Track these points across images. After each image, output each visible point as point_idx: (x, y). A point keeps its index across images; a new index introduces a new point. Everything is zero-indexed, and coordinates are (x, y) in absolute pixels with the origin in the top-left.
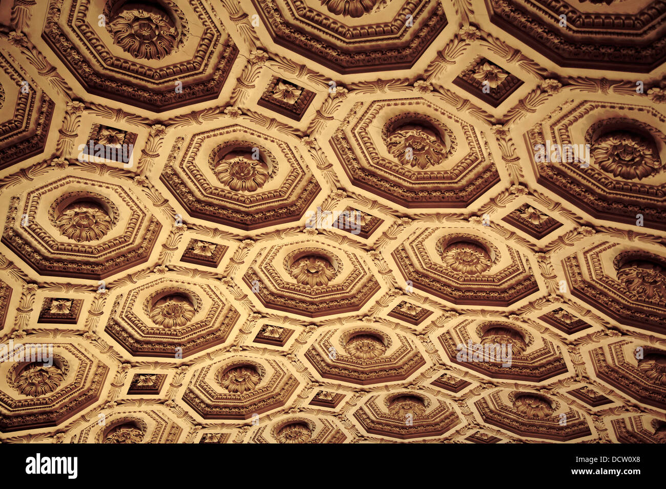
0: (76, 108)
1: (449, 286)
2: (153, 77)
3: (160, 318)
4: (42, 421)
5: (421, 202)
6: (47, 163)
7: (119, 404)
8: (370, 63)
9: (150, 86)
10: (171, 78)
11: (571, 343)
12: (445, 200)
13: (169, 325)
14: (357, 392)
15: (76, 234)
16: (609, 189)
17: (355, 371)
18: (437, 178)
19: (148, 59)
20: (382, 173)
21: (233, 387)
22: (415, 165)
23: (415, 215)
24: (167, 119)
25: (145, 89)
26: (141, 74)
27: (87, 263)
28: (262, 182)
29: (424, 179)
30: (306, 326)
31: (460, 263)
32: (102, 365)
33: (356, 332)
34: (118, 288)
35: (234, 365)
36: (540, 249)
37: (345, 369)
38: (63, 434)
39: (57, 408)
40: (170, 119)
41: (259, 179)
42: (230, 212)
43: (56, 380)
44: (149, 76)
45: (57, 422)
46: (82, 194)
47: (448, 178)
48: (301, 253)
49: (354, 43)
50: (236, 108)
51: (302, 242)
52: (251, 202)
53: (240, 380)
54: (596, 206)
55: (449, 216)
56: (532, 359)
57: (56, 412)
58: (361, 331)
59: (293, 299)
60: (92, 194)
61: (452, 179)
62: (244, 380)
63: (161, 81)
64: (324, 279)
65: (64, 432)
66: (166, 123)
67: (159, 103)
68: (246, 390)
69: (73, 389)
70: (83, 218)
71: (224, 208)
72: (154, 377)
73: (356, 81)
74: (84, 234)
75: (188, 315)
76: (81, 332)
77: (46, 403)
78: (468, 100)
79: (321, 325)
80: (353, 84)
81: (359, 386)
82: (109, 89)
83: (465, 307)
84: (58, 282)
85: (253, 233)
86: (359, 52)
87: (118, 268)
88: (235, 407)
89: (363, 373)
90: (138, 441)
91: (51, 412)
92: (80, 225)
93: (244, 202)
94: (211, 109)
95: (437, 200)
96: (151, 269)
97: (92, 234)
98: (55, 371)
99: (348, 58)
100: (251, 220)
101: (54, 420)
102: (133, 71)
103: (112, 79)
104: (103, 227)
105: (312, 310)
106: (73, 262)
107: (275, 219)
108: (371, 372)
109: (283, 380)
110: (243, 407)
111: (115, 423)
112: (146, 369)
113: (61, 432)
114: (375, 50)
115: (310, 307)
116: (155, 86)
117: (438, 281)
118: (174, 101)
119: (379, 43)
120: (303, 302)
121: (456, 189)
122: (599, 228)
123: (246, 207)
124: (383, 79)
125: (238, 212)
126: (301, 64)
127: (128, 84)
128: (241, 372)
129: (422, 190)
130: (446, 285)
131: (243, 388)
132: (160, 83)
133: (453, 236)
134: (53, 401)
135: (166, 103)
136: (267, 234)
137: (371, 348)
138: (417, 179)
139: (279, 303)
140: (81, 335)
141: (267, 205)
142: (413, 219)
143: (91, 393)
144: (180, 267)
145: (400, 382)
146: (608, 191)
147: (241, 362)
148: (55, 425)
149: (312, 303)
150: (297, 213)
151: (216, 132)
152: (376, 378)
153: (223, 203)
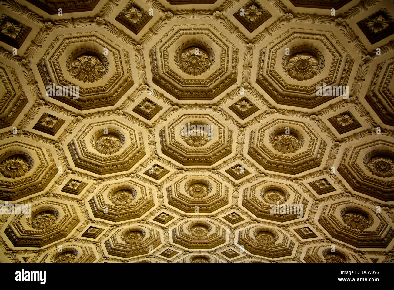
0: (143, 88)
1: (257, 209)
2: (182, 83)
3: (115, 200)
4: (34, 244)
5: (273, 168)
6: (113, 111)
7: (75, 241)
8: (291, 102)
9: (179, 86)
10: (191, 86)
11: (302, 243)
12: (284, 170)
13: (118, 204)
14: (185, 252)
15: (101, 150)
16: (363, 179)
17: (187, 242)
18: (284, 159)
19: (189, 74)
20: (260, 152)
21: (128, 241)
22: (280, 151)
23: (268, 174)
24: (181, 104)
25: (176, 87)
26: (178, 80)
27: (97, 165)
28: (203, 144)
29: (277, 158)
30: (182, 216)
31: (270, 199)
32: (76, 219)
33: (198, 223)
34: (107, 181)
35: (134, 230)
36: (317, 199)
37: (183, 240)
38: (42, 252)
39: (43, 238)
40: (183, 104)
41: (202, 142)
42: (178, 155)
43: (51, 222)
44: (180, 82)
45: (41, 245)
46: (113, 130)
47: (289, 160)
48: (197, 181)
49: (287, 91)
50: (219, 107)
51: (201, 176)
52: (189, 152)
53: (133, 238)
54: (355, 185)
55: (284, 177)
56: (272, 248)
57: (42, 240)
58: (201, 223)
59: (180, 202)
60: (118, 132)
61: (291, 161)
62: (134, 238)
63: (186, 86)
64: (201, 195)
65: (43, 251)
66: (180, 106)
67: (180, 96)
68: (133, 243)
69: (55, 229)
70: (108, 142)
71: (176, 152)
72: (96, 230)
73: (282, 108)
74: (104, 150)
75: (128, 201)
76: (78, 200)
77: (39, 234)
78: (330, 128)
79: (189, 217)
80: (280, 109)
81: (187, 249)
82: (161, 83)
83: (261, 220)
84: (82, 172)
85: (185, 167)
86: (288, 96)
87: (111, 171)
88: (123, 251)
89: (190, 243)
90: (72, 262)
91: (39, 239)
92: (105, 146)
93: (186, 151)
94: (205, 104)
95: (280, 169)
96: (128, 175)
97: (108, 151)
98: (53, 218)
99: (281, 97)
100: (186, 161)
101: (39, 244)
102: (175, 78)
103: (164, 79)
104: (115, 149)
105: (187, 209)
106: (91, 163)
107: (198, 163)
108: (194, 243)
109: (152, 241)
110: (126, 252)
111: (65, 250)
112: (97, 224)
113: (42, 251)
114: (296, 97)
115: (187, 207)
116: (181, 87)
117: (253, 206)
118: (188, 96)
119: (291, 93)
120: (184, 204)
121: (291, 166)
122: (353, 195)
123: (186, 154)
124: (296, 110)
125: (181, 155)
126: (261, 94)
127: (170, 83)
128: (136, 234)
129: (275, 163)
130: (256, 208)
131: (132, 242)
132: (184, 87)
133: (273, 186)
134: (42, 234)
135: (184, 97)
136: (192, 169)
137: (202, 231)
138: (274, 158)
139: (174, 203)
140: (78, 201)
141: (196, 155)
142: (266, 176)
143: (63, 232)
144: (142, 177)
145: (207, 250)
146: (362, 180)
147: (137, 229)
148: (40, 247)
149: (188, 206)
150: (210, 162)
151: (201, 116)
152: (196, 247)
153: (177, 150)
